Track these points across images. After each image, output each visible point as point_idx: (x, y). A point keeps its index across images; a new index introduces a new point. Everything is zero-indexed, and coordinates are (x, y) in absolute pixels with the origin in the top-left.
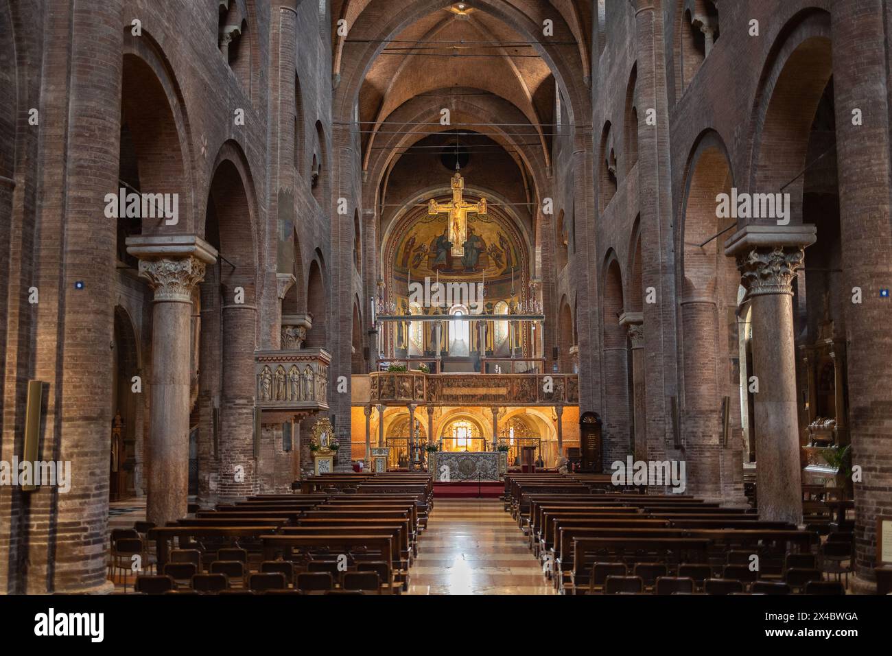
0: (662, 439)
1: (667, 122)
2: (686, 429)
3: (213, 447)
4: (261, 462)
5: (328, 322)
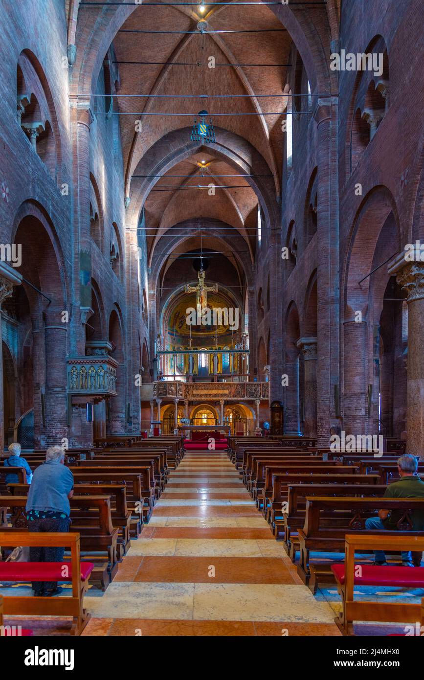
0: (327, 412)
1: (338, 200)
2: (344, 405)
3: (42, 419)
4: (73, 428)
5: (125, 350)
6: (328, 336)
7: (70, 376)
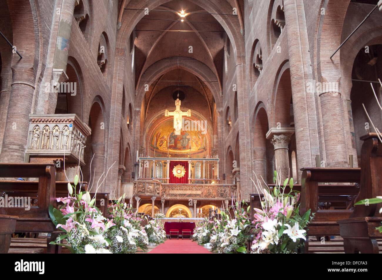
6: (305, 108)
7: (32, 135)
